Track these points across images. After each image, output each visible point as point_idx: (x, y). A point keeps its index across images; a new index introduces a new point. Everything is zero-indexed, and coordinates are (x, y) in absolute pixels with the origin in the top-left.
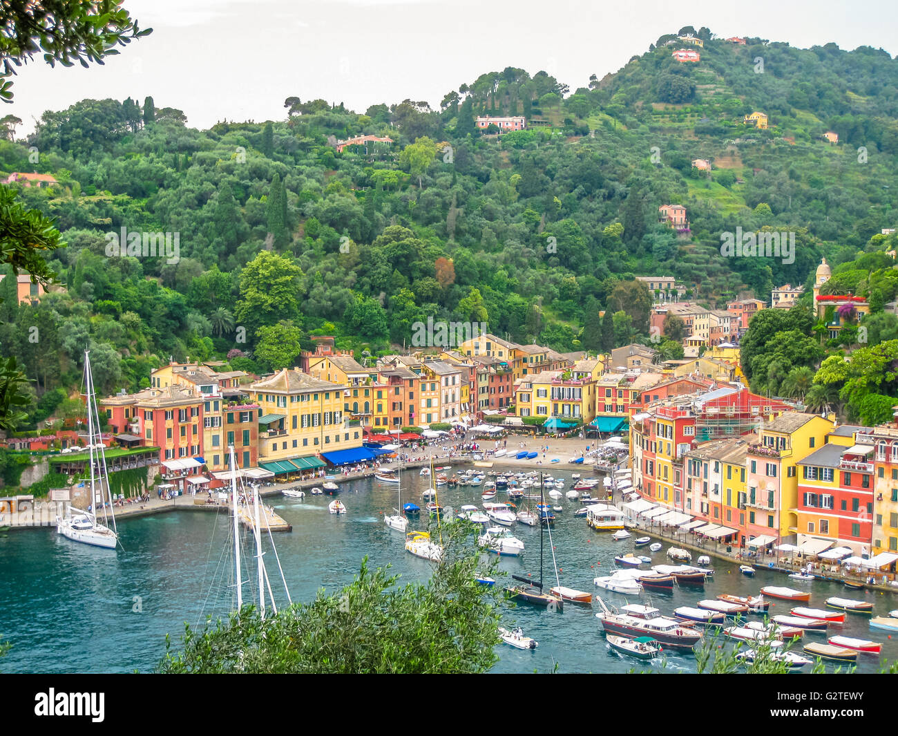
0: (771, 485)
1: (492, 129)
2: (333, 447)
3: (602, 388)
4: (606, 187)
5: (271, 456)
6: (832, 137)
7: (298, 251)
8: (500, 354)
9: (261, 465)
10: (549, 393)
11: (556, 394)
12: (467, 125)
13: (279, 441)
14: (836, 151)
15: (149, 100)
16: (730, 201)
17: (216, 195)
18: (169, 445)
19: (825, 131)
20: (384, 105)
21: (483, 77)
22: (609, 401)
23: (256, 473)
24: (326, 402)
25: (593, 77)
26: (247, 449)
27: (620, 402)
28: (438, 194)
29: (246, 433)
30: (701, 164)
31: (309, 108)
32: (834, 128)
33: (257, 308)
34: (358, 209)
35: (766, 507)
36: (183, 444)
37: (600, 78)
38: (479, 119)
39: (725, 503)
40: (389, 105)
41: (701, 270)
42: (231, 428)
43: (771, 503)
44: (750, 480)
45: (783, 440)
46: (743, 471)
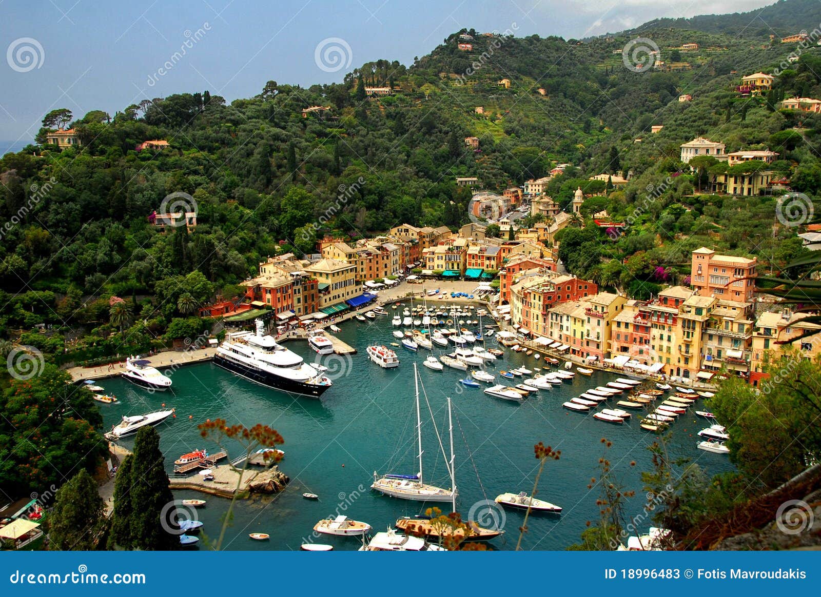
0: (598, 329)
1: (375, 95)
2: (351, 296)
3: (470, 255)
4: (437, 128)
5: (325, 305)
6: (542, 91)
7: (304, 183)
8: (413, 234)
9: (320, 311)
10: (444, 258)
11: (447, 258)
12: (362, 94)
13: (327, 297)
14: (545, 99)
15: (207, 93)
16: (495, 131)
17: (256, 151)
18: (279, 306)
19: (538, 88)
20: (319, 85)
21: (366, 65)
22: (473, 261)
23: (320, 315)
24: (347, 275)
25: (416, 58)
26: (313, 303)
27: (479, 261)
28: (361, 141)
29: (313, 295)
30: (479, 110)
31: (283, 90)
32: (543, 87)
33: (293, 218)
34: (331, 157)
35: (596, 340)
36: (285, 304)
37: (419, 59)
38: (367, 89)
39: (572, 335)
40: (322, 85)
41: (489, 173)
42: (306, 293)
43: (598, 338)
44: (587, 326)
45: (603, 308)
46: (583, 321)
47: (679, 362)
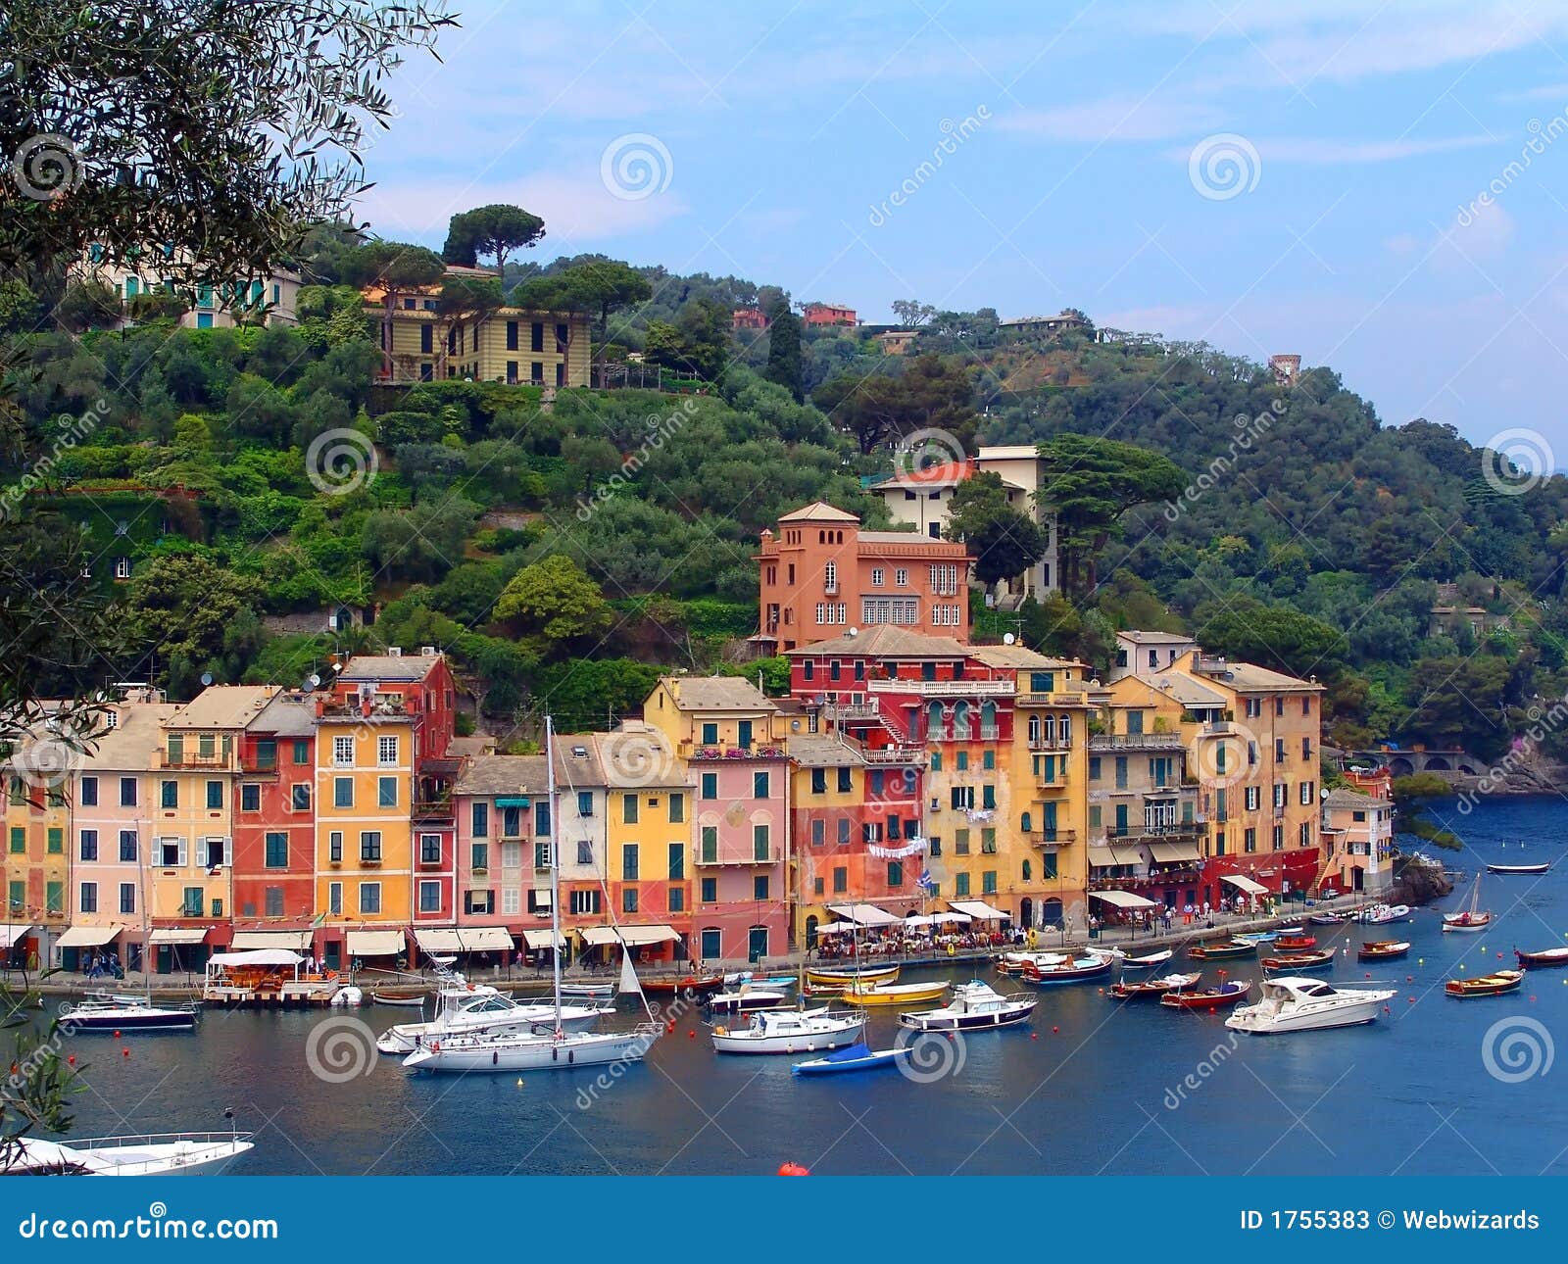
0: (760, 816)
35: (751, 861)
39: (616, 876)
43: (761, 850)
44: (698, 815)
45: (745, 726)
46: (676, 799)
47: (1026, 875)
